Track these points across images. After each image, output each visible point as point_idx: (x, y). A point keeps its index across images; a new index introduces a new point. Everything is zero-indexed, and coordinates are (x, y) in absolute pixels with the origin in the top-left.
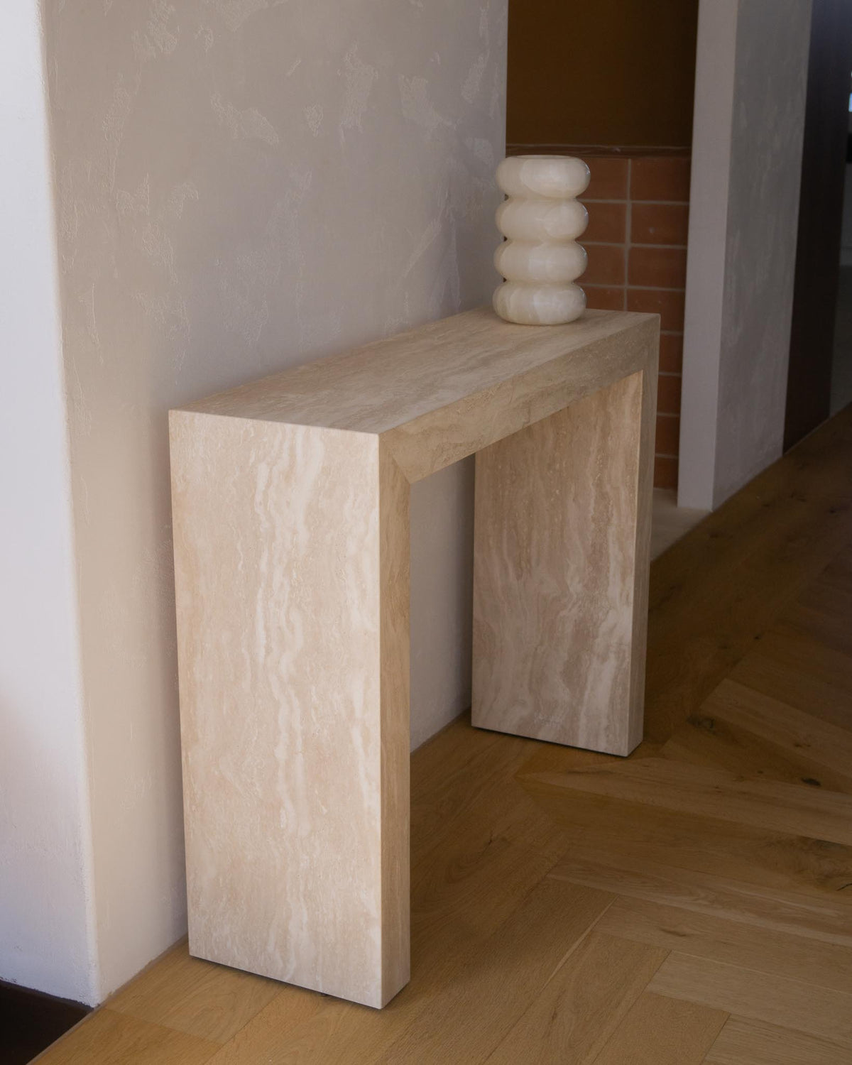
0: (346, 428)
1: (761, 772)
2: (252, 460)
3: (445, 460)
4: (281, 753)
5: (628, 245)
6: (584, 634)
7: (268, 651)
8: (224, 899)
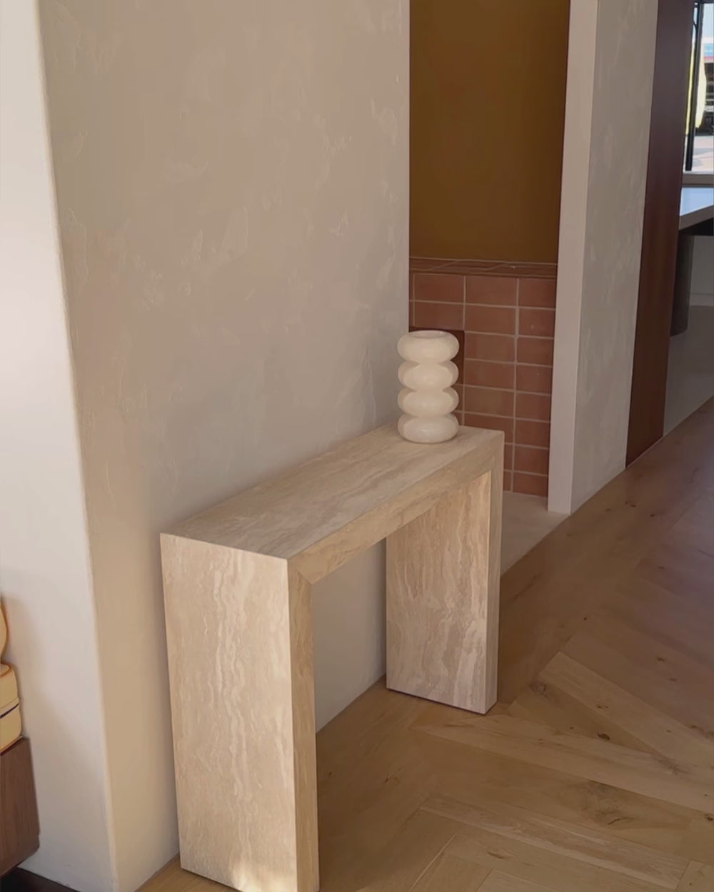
0: (267, 553)
1: (572, 728)
2: (211, 568)
3: (339, 563)
4: (233, 749)
5: (517, 336)
6: (457, 634)
7: (224, 686)
8: (201, 835)
